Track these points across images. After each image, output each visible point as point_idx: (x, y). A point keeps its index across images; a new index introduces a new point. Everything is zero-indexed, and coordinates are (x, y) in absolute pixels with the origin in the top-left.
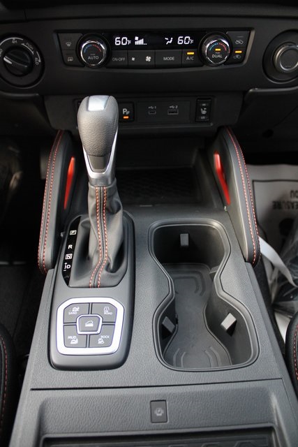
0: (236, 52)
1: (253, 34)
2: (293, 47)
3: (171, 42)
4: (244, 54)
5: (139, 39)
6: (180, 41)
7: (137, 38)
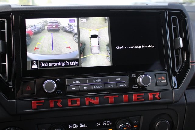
0: (135, 126)
1: (142, 117)
2: (164, 121)
3: (99, 125)
4: (138, 127)
5: (82, 125)
6: (104, 124)
7: (81, 124)
